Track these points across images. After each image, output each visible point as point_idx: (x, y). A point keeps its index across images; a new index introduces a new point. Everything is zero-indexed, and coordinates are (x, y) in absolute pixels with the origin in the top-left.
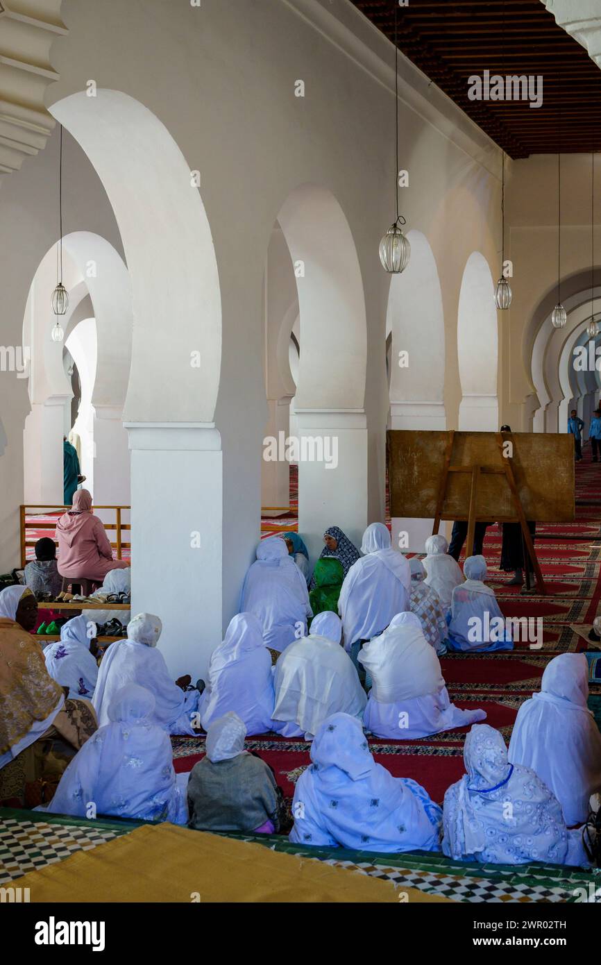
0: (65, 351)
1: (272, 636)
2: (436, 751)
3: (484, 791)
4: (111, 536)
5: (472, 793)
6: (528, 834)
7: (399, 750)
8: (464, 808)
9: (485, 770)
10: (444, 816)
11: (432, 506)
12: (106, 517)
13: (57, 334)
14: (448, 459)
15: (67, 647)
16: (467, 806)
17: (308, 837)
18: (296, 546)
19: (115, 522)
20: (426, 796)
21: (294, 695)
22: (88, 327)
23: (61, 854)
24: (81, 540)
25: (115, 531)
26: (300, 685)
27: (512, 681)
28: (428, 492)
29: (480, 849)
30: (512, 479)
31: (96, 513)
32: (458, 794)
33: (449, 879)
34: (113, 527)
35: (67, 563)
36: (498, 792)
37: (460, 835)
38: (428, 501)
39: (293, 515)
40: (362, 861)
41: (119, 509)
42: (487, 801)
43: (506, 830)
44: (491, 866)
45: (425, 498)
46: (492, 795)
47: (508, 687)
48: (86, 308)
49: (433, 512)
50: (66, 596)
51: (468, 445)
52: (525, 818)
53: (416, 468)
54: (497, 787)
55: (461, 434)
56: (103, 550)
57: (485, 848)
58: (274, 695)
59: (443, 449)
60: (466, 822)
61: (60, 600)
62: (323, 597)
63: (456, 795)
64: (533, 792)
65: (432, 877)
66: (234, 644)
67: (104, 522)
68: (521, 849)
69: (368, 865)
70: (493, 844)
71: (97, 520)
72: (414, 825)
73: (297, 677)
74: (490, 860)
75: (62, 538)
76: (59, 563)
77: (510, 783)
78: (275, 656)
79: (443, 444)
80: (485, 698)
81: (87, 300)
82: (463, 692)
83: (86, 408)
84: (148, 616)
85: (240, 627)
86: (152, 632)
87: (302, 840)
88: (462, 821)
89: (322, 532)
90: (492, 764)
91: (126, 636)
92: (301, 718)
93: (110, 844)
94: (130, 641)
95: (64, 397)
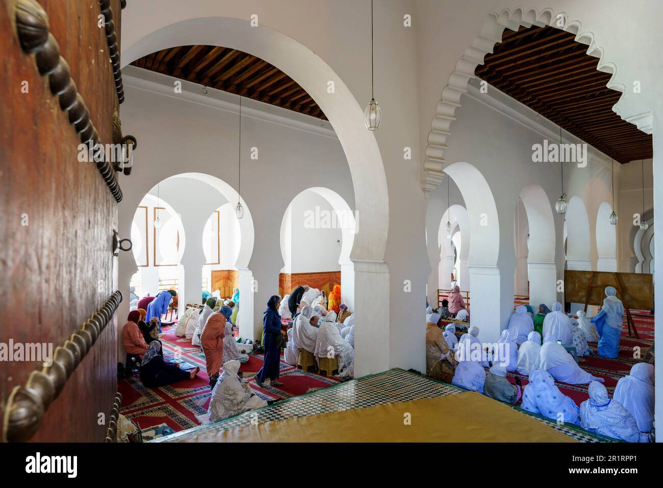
0: (452, 242)
1: (518, 339)
2: (582, 390)
3: (598, 406)
4: (465, 301)
5: (592, 406)
6: (619, 427)
7: (566, 387)
8: (588, 410)
9: (597, 399)
10: (581, 412)
11: (584, 299)
12: (463, 295)
13: (449, 237)
14: (591, 282)
15: (448, 334)
16: (590, 410)
17: (527, 408)
18: (530, 309)
19: (466, 297)
20: (574, 403)
21: (524, 360)
22: (458, 234)
23: (445, 394)
24: (455, 301)
25: (466, 300)
26: (526, 358)
27: (620, 370)
28: (582, 293)
29: (597, 428)
30: (621, 290)
31: (461, 293)
32: (586, 405)
33: (580, 435)
34: (466, 298)
35: (451, 308)
36: (604, 408)
37: (587, 421)
38: (582, 297)
39: (528, 299)
40: (545, 420)
41: (467, 292)
42: (598, 410)
43: (608, 423)
44: (601, 435)
45: (581, 296)
46: (601, 408)
47: (617, 372)
48: (457, 228)
49: (585, 302)
50: (450, 318)
51: (599, 276)
52: (617, 421)
53: (577, 284)
54: (603, 406)
55: (596, 272)
56: (462, 305)
57: (599, 428)
58: (517, 360)
59: (588, 278)
60: (589, 416)
61: (449, 319)
62: (538, 327)
63: (585, 405)
64: (621, 411)
65: (573, 432)
66: (505, 339)
67: (463, 296)
68: (616, 433)
69: (548, 422)
70: (602, 427)
71: (461, 296)
72: (570, 412)
73: (524, 355)
74: (601, 433)
75: (450, 300)
76: (449, 308)
77: (609, 405)
78: (519, 346)
79: (588, 276)
80: (605, 375)
81: (458, 226)
82: (595, 370)
83: (458, 260)
84: (475, 327)
85: (506, 334)
86: (475, 332)
87: (525, 408)
88: (588, 415)
89: (538, 305)
90: (600, 398)
91: (467, 332)
92: (527, 369)
93: (460, 395)
94: (469, 334)
95: (452, 256)
